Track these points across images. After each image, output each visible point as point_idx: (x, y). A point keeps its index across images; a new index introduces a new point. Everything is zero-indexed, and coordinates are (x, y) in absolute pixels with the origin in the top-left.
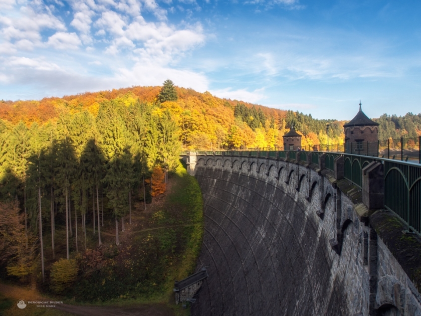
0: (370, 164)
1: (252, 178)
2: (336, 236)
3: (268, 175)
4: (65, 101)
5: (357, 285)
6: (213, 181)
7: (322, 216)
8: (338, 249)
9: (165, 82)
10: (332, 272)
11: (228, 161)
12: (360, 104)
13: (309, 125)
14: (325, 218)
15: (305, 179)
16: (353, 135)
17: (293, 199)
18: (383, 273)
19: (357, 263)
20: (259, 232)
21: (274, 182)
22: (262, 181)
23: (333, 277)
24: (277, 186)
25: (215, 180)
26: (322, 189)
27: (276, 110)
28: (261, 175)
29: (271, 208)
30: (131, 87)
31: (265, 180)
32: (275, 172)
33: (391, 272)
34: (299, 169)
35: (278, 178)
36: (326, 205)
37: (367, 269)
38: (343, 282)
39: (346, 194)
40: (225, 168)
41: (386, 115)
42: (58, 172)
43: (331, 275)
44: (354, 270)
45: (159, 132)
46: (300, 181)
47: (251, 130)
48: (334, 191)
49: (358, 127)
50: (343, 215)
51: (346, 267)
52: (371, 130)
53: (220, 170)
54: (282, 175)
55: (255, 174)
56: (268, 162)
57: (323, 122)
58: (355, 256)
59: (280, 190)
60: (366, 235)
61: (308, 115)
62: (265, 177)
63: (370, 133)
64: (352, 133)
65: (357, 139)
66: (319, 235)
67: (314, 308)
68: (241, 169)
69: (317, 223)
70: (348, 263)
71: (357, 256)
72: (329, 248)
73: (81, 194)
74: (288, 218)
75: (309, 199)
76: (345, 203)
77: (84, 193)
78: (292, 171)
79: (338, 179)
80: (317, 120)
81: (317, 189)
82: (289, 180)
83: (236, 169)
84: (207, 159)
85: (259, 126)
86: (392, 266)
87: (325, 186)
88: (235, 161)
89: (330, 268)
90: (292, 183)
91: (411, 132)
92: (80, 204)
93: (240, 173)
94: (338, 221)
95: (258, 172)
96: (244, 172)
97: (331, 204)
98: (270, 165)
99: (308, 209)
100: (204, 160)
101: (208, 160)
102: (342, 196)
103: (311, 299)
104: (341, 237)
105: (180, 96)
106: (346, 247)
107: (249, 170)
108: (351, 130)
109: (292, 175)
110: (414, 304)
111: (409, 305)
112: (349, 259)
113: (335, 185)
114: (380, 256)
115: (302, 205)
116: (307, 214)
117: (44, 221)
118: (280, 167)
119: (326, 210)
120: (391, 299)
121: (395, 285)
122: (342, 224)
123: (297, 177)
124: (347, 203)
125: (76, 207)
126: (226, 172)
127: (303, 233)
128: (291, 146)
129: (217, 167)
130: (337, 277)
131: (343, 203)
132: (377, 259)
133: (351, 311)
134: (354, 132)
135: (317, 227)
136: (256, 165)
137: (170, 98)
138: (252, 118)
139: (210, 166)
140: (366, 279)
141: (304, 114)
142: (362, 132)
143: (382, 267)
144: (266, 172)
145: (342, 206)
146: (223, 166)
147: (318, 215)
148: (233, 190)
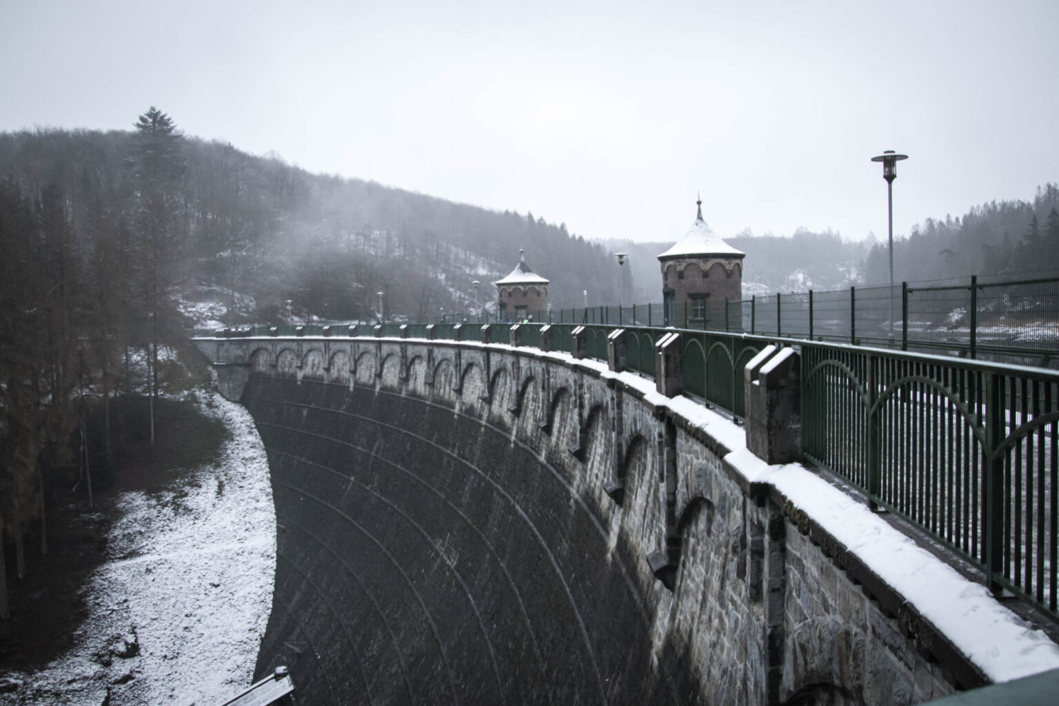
1: (413, 402)
2: (664, 544)
3: (459, 391)
5: (724, 656)
6: (298, 414)
7: (619, 496)
8: (668, 575)
9: (142, 119)
10: (654, 636)
11: (340, 355)
12: (699, 203)
14: (627, 504)
15: (568, 400)
16: (684, 281)
17: (533, 458)
18: (802, 614)
19: (722, 605)
21: (477, 413)
24: (488, 421)
25: (305, 412)
26: (618, 424)
28: (439, 393)
29: (470, 483)
31: (451, 405)
32: (479, 383)
33: (826, 607)
34: (548, 373)
35: (489, 401)
36: (631, 465)
37: (761, 611)
40: (334, 374)
43: (651, 644)
44: (716, 622)
46: (553, 406)
48: (657, 427)
49: (694, 261)
50: (680, 489)
51: (693, 619)
52: (726, 271)
53: (316, 382)
54: (499, 389)
55: (423, 390)
56: (459, 356)
58: (717, 587)
59: (497, 432)
60: (758, 529)
61: (559, 225)
62: (451, 397)
63: (724, 277)
64: (681, 275)
65: (692, 291)
66: (613, 546)
68: (379, 375)
69: (604, 516)
70: (699, 607)
74: (519, 508)
75: (580, 455)
76: (689, 456)
78: (530, 379)
79: (670, 395)
82: (519, 405)
83: (365, 376)
84: (278, 349)
86: (828, 595)
87: (625, 416)
88: (363, 354)
90: (529, 414)
93: (378, 389)
94: (671, 504)
95: (432, 384)
96: (388, 384)
97: (647, 463)
99: (577, 480)
100: (270, 354)
101: (282, 352)
102: (678, 440)
104: (675, 544)
106: (691, 568)
107: (405, 380)
108: (679, 268)
109: (530, 389)
110: (888, 667)
111: (875, 673)
112: (700, 597)
113: (660, 413)
114: (794, 574)
115: (562, 468)
116: (574, 493)
118: (493, 370)
119: (630, 481)
120: (828, 669)
121: (840, 635)
122: (678, 512)
123: (543, 394)
124: (693, 456)
126: (337, 386)
128: (519, 312)
129: (309, 371)
131: (683, 456)
132: (784, 583)
134: (686, 273)
135: (606, 524)
136: (425, 364)
139: (288, 370)
140: (759, 637)
141: (548, 224)
142: (706, 275)
143: (799, 601)
144: (455, 384)
145: (680, 464)
146: (327, 370)
147: (611, 494)
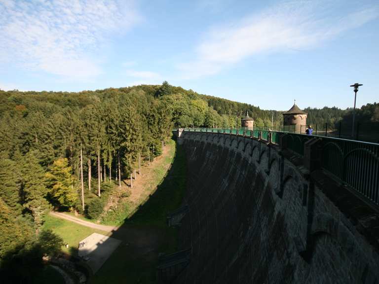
0: (310, 140)
1: (220, 147)
2: (279, 186)
4: (97, 93)
5: (295, 218)
6: (194, 149)
7: (268, 173)
8: (280, 194)
9: (163, 82)
10: (275, 209)
11: (204, 135)
12: (294, 100)
13: (257, 113)
14: (270, 175)
15: (256, 149)
17: (247, 162)
18: (318, 211)
19: (295, 204)
20: (224, 183)
21: (234, 150)
22: (227, 149)
23: (276, 213)
24: (237, 152)
25: (195, 148)
26: (269, 155)
27: (236, 102)
28: (226, 145)
29: (232, 166)
30: (140, 85)
31: (229, 148)
32: (235, 143)
33: (326, 210)
34: (252, 142)
35: (237, 148)
36: (272, 166)
37: (306, 208)
38: (284, 216)
39: (288, 159)
40: (202, 140)
41: (309, 108)
42: (93, 140)
43: (274, 211)
44: (293, 208)
45: (159, 115)
46: (253, 149)
47: (219, 116)
48: (279, 157)
50: (284, 173)
51: (286, 206)
52: (302, 118)
53: (198, 142)
54: (240, 145)
55: (222, 144)
57: (267, 112)
58: (294, 199)
59: (239, 155)
60: (306, 186)
61: (257, 107)
62: (229, 147)
64: (289, 119)
66: (266, 185)
67: (262, 232)
68: (212, 141)
69: (264, 177)
70: (288, 204)
71: (295, 199)
72: (274, 193)
73: (108, 155)
74: (243, 173)
75: (259, 162)
77: (110, 153)
78: (247, 143)
79: (283, 149)
80: (263, 110)
81: (265, 155)
82: (245, 149)
83: (209, 141)
85: (224, 114)
86: (327, 207)
87: (271, 153)
88: (209, 135)
89: (274, 207)
90: (247, 151)
91: (326, 119)
92: (108, 161)
93: (212, 144)
94: (282, 176)
95: (224, 143)
96: (214, 143)
97: (276, 165)
98: (232, 138)
99: (258, 168)
100: (189, 135)
102: (285, 161)
103: (260, 226)
104: (282, 186)
105: (173, 92)
106: (286, 193)
107: (218, 142)
109: (247, 145)
110: (346, 232)
111: (341, 233)
112: (289, 201)
113: (280, 153)
114: (316, 200)
115: (254, 165)
116: (257, 171)
117: (84, 172)
118: (239, 140)
119: (271, 169)
120: (325, 228)
122: (284, 178)
123: (250, 147)
124: (288, 164)
125: (105, 163)
126: (203, 143)
127: (254, 184)
128: (246, 127)
129: (197, 139)
130: (279, 213)
131: (285, 165)
132: (313, 202)
133: (290, 235)
135: (265, 180)
137: (167, 93)
138: (220, 108)
139: (192, 138)
140: (305, 215)
141: (255, 106)
143: (317, 207)
144: (230, 144)
146: (201, 139)
147: (266, 172)
148: (208, 154)
